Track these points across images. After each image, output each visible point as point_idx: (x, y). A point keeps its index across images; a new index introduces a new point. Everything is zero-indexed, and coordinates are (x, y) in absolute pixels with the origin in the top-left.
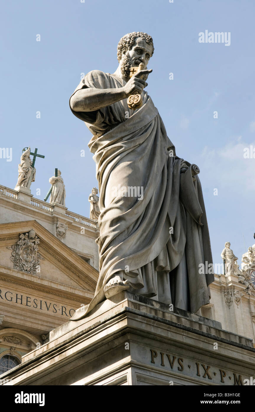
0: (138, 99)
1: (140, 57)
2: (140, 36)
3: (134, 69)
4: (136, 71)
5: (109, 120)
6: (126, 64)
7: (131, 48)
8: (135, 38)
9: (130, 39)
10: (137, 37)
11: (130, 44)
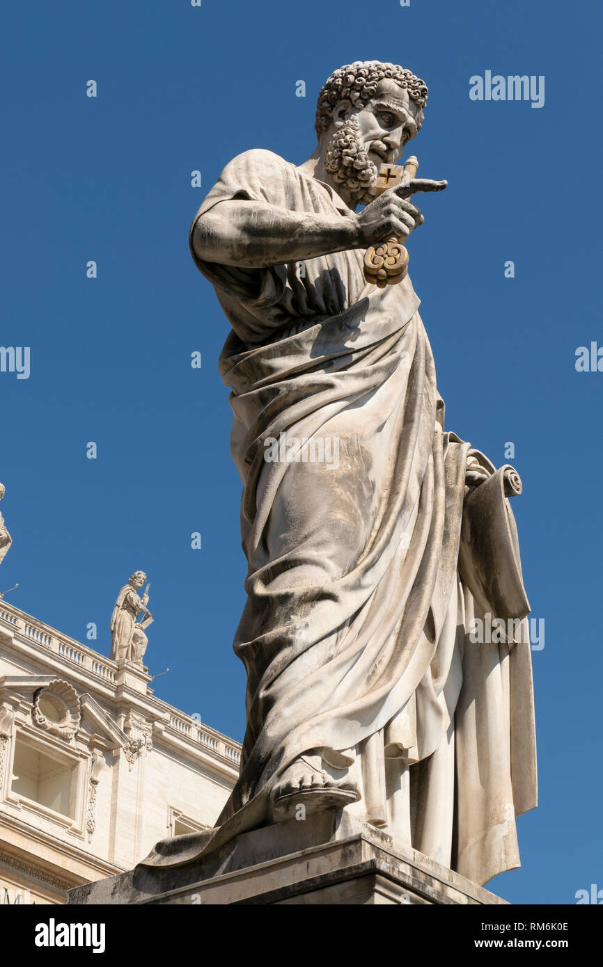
0: (397, 257)
1: (387, 135)
3: (389, 170)
5: (292, 301)
6: (347, 147)
7: (366, 103)
8: (381, 78)
9: (366, 77)
10: (386, 77)
11: (364, 93)
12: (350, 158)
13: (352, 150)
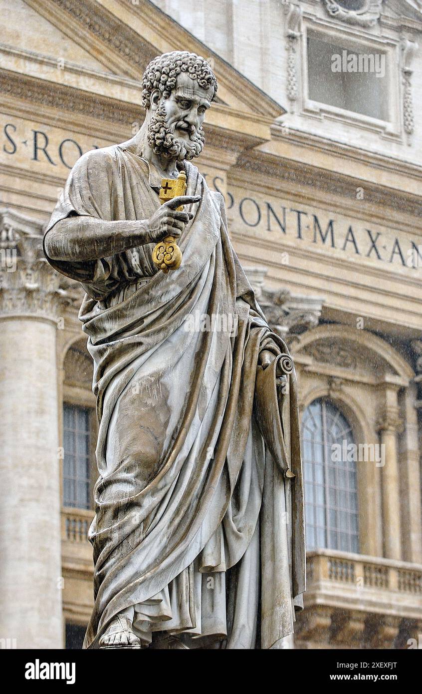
0: (172, 254)
1: (186, 116)
2: (187, 71)
3: (167, 183)
4: (170, 188)
5: (118, 273)
6: (158, 132)
7: (169, 95)
8: (178, 74)
9: (168, 74)
10: (181, 71)
11: (167, 87)
12: (160, 141)
13: (161, 135)
